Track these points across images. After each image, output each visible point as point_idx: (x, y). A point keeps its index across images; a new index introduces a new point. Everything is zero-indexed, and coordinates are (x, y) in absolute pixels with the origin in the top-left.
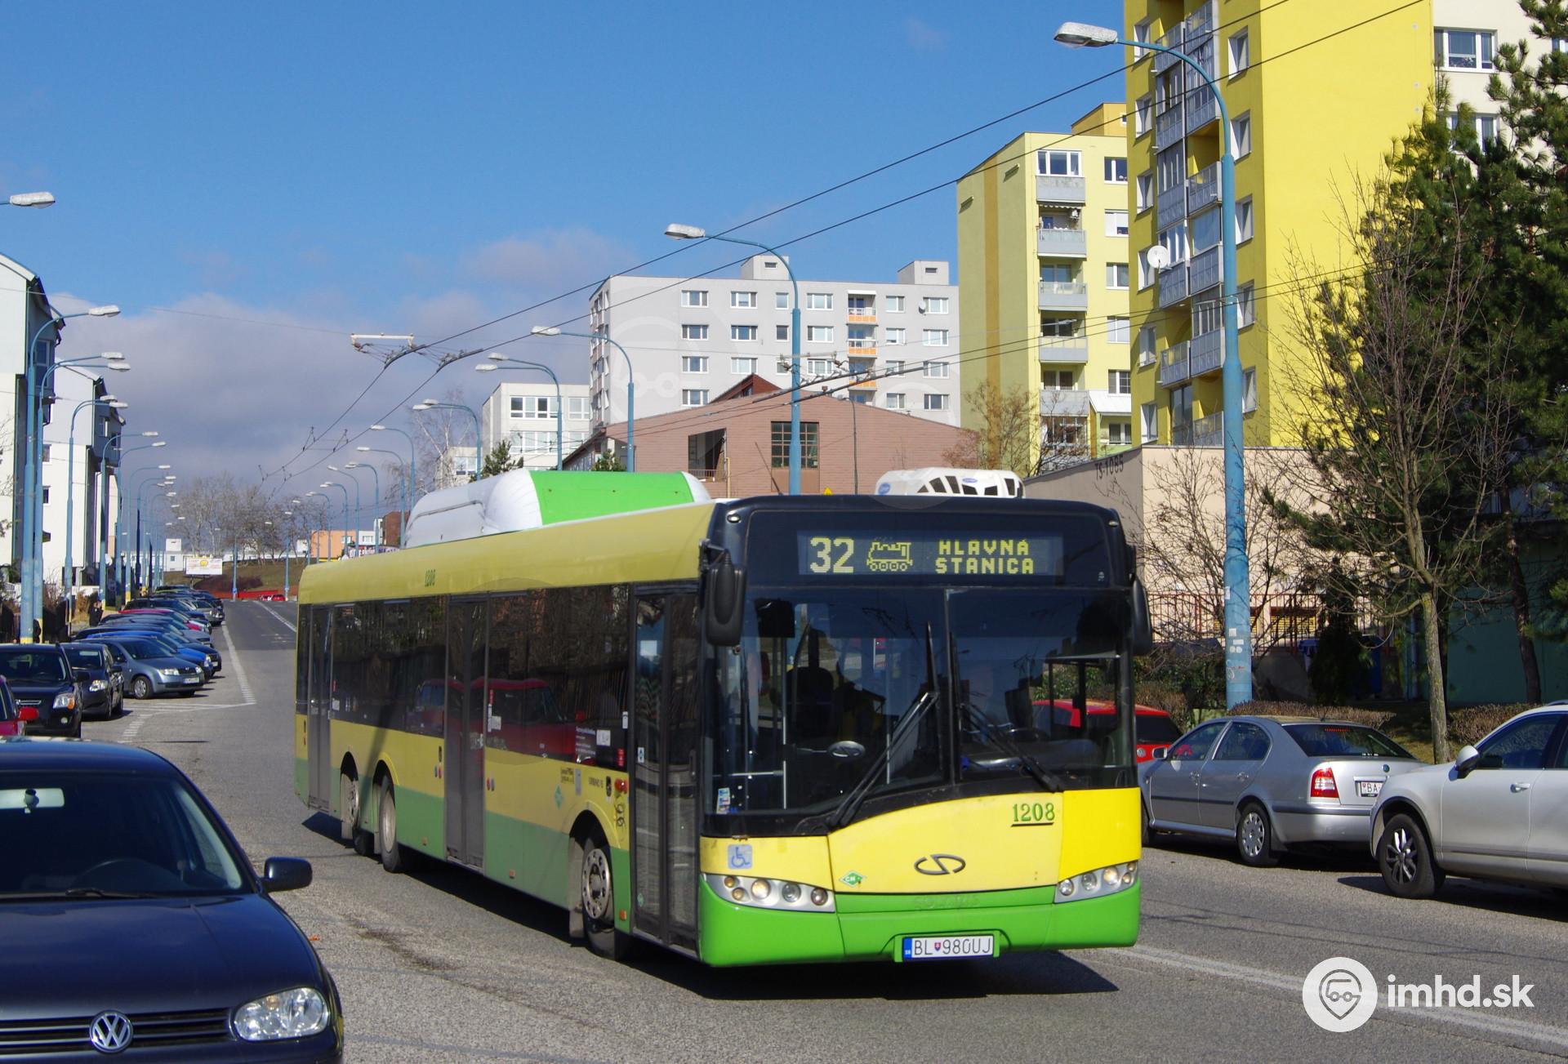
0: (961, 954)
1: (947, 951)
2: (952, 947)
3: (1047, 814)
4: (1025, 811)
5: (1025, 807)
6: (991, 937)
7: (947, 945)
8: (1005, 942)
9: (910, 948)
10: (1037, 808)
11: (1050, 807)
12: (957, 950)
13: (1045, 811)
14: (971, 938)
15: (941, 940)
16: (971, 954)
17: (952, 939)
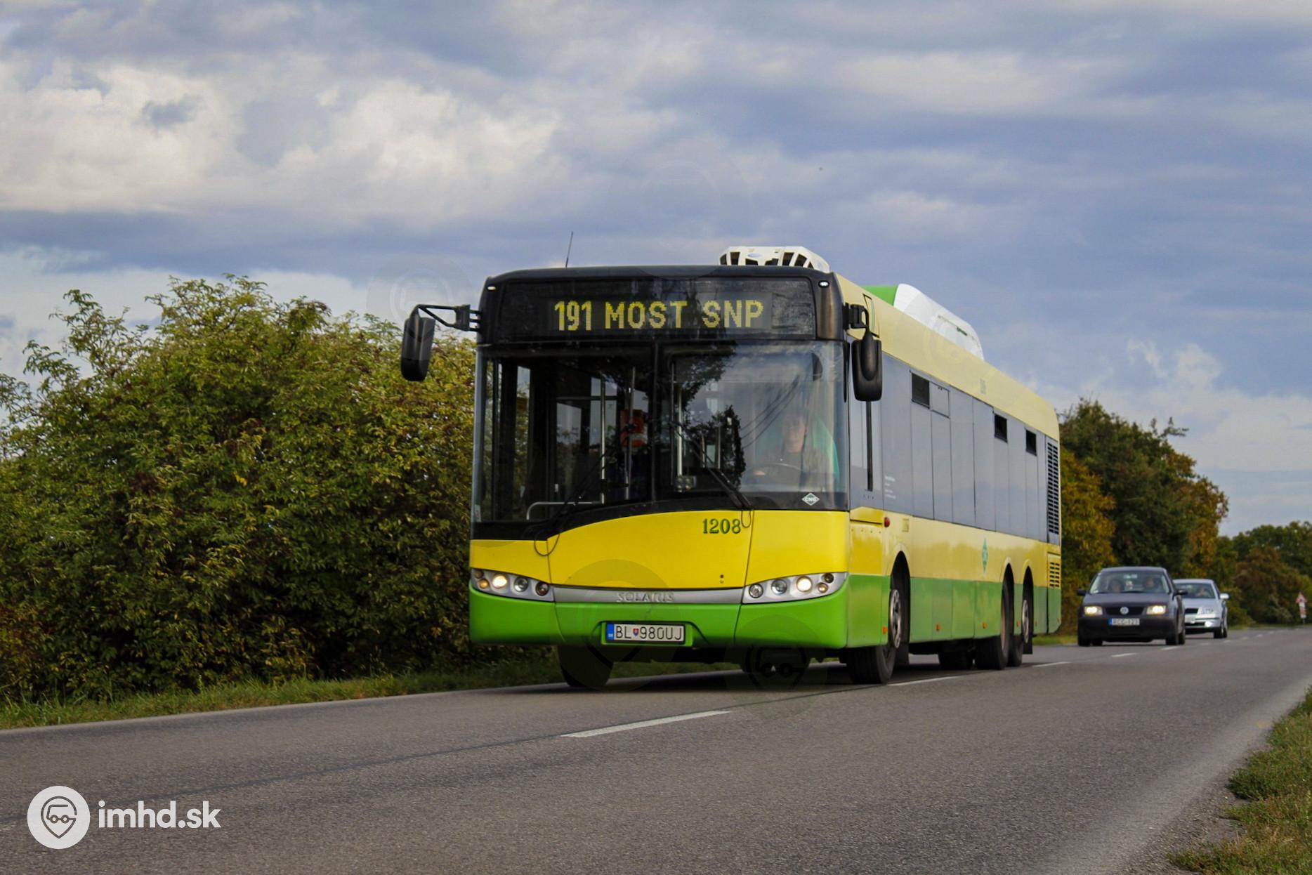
0: (656, 639)
1: (644, 636)
2: (648, 633)
3: (733, 529)
4: (713, 525)
5: (714, 522)
6: (682, 627)
7: (643, 631)
8: (698, 635)
9: (613, 632)
10: (725, 523)
11: (736, 523)
12: (652, 635)
13: (732, 525)
14: (664, 627)
15: (638, 627)
16: (665, 639)
17: (648, 627)
